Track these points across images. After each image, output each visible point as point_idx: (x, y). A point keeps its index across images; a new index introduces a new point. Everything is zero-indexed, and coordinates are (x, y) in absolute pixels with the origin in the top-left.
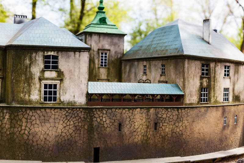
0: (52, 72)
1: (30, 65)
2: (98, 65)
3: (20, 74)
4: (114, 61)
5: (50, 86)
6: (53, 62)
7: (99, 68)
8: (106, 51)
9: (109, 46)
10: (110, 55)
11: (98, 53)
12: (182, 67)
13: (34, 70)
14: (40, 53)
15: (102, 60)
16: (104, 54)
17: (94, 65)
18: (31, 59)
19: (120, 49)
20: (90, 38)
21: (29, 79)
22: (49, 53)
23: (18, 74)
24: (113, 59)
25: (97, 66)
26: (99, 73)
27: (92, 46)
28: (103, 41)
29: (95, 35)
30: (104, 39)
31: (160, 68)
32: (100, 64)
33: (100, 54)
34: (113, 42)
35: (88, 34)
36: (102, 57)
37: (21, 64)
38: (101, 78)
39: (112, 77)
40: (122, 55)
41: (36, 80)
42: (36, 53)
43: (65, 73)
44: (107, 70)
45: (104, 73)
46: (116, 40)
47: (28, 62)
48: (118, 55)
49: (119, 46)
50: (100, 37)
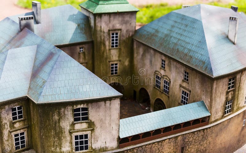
0: (83, 124)
1: (59, 120)
2: (109, 46)
3: (50, 129)
4: (125, 40)
5: (81, 137)
6: (83, 114)
7: (110, 50)
8: (117, 32)
9: (120, 25)
10: (121, 34)
11: (109, 34)
12: (210, 88)
13: (64, 124)
14: (69, 108)
15: (113, 40)
16: (115, 34)
17: (104, 48)
18: (59, 114)
19: (132, 27)
20: (99, 19)
21: (59, 134)
22: (79, 106)
23: (47, 130)
24: (124, 39)
25: (107, 48)
26: (110, 54)
27: (102, 27)
28: (114, 21)
29: (105, 16)
30: (114, 18)
31: (182, 73)
32: (111, 45)
33: (111, 34)
34: (124, 20)
35: (97, 15)
36: (113, 37)
37: (49, 120)
38: (112, 60)
39: (123, 57)
40: (134, 33)
41: (66, 133)
42: (65, 108)
43: (95, 123)
44: (118, 50)
45: (115, 54)
46: (127, 18)
47: (56, 117)
48: (130, 34)
49: (131, 24)
50: (110, 17)
